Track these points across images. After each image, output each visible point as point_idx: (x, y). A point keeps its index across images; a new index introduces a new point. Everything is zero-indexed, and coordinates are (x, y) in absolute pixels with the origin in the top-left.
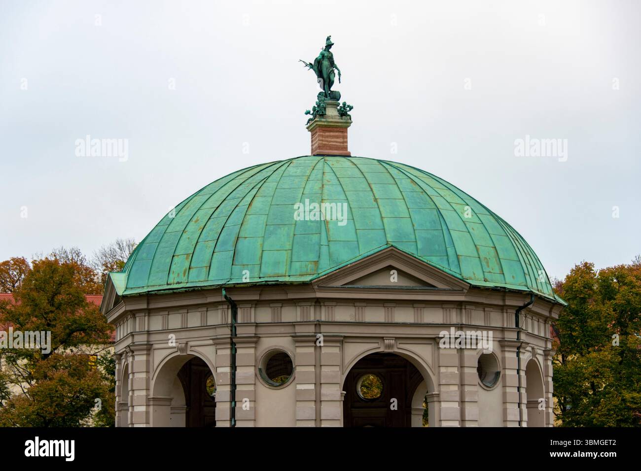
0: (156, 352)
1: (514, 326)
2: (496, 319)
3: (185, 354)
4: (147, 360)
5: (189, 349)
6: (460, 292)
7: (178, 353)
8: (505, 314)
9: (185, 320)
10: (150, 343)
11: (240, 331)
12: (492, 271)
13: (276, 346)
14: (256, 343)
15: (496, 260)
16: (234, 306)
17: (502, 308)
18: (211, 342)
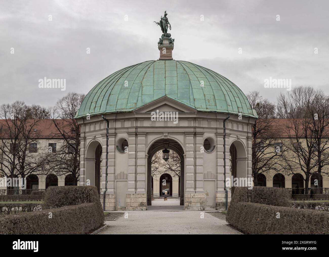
0: (87, 140)
1: (222, 127)
2: (214, 124)
3: (95, 141)
4: (84, 143)
5: (96, 139)
6: (194, 113)
7: (93, 141)
8: (218, 122)
9: (100, 126)
10: (86, 137)
11: (110, 131)
12: (210, 105)
13: (122, 137)
14: (115, 136)
15: (214, 100)
16: (108, 121)
17: (216, 120)
18: (101, 136)
